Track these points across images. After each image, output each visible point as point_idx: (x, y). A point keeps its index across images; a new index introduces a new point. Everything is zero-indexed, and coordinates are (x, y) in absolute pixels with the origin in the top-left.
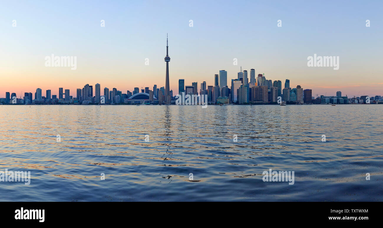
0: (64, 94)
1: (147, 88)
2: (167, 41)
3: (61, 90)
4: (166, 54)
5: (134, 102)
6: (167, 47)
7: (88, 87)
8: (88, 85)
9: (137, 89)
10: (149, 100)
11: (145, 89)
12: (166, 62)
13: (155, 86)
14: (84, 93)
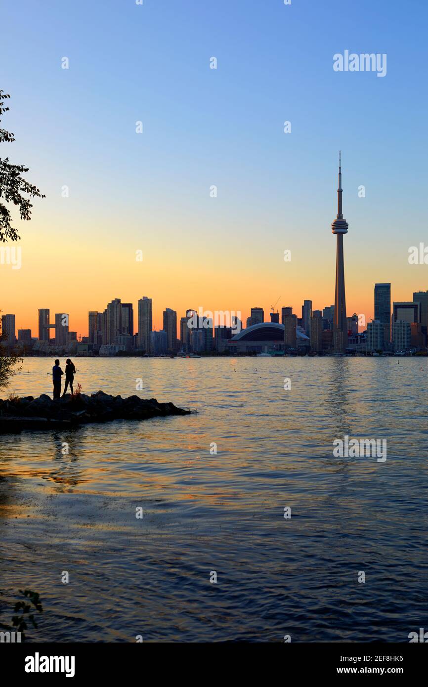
0: (52, 326)
1: (287, 308)
2: (340, 174)
3: (44, 314)
4: (337, 213)
5: (244, 350)
6: (340, 192)
7: (118, 308)
8: (119, 301)
9: (257, 313)
10: (282, 343)
11: (280, 312)
12: (336, 235)
13: (308, 304)
14: (108, 325)
